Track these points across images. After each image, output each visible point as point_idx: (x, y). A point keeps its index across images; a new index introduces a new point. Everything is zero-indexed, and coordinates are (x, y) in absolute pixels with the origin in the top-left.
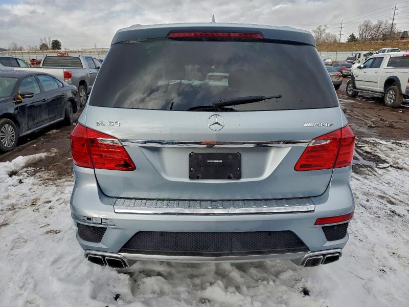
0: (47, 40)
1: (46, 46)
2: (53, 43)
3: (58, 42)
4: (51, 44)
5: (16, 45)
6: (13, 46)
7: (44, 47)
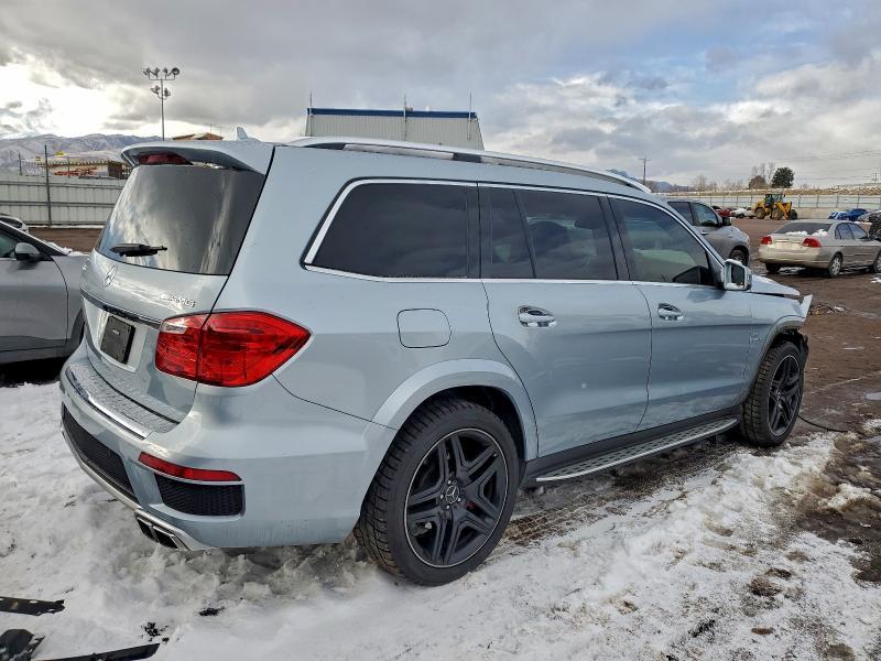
0: (767, 168)
1: (763, 181)
2: (777, 174)
3: (790, 171)
4: (772, 176)
5: (703, 179)
6: (699, 182)
7: (758, 182)
